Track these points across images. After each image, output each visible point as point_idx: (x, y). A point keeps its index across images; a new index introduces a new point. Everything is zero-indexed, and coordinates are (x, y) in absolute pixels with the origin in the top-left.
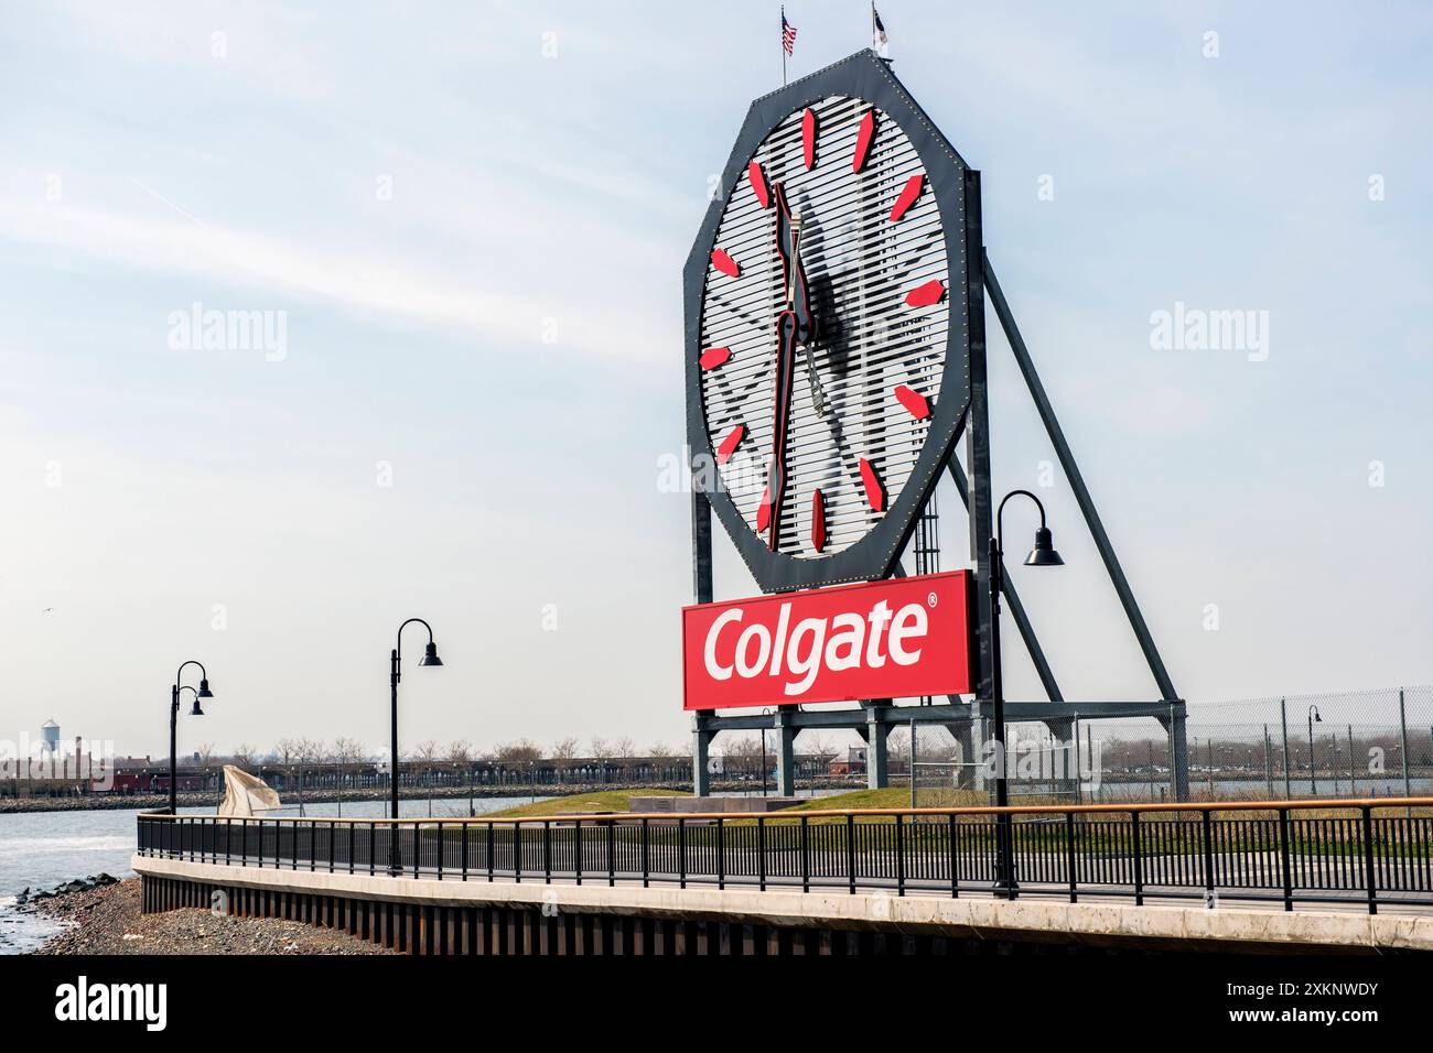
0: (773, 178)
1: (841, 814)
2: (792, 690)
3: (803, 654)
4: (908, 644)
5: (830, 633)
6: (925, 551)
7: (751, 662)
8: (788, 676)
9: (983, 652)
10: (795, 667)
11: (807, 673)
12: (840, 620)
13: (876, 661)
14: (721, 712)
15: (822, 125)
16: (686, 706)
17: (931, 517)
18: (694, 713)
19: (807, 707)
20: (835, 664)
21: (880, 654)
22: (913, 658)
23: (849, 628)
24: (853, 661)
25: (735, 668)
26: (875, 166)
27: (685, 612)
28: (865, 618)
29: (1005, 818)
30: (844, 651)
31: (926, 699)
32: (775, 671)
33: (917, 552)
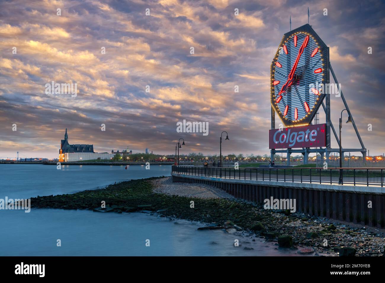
0: (288, 48)
1: (309, 169)
2: (290, 145)
3: (293, 139)
4: (313, 137)
5: (298, 135)
6: (316, 120)
7: (282, 140)
8: (289, 143)
9: (328, 139)
10: (291, 141)
11: (293, 142)
12: (300, 133)
13: (307, 140)
14: (276, 149)
15: (298, 38)
16: (270, 148)
17: (318, 113)
18: (271, 149)
19: (293, 149)
20: (299, 141)
21: (308, 139)
22: (314, 140)
23: (301, 134)
24: (302, 140)
25: (279, 141)
26: (308, 46)
27: (270, 130)
28: (305, 132)
29: (341, 170)
30: (300, 138)
31: (316, 148)
32: (287, 142)
33: (315, 120)
